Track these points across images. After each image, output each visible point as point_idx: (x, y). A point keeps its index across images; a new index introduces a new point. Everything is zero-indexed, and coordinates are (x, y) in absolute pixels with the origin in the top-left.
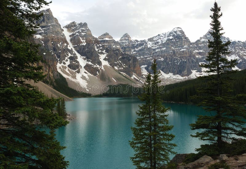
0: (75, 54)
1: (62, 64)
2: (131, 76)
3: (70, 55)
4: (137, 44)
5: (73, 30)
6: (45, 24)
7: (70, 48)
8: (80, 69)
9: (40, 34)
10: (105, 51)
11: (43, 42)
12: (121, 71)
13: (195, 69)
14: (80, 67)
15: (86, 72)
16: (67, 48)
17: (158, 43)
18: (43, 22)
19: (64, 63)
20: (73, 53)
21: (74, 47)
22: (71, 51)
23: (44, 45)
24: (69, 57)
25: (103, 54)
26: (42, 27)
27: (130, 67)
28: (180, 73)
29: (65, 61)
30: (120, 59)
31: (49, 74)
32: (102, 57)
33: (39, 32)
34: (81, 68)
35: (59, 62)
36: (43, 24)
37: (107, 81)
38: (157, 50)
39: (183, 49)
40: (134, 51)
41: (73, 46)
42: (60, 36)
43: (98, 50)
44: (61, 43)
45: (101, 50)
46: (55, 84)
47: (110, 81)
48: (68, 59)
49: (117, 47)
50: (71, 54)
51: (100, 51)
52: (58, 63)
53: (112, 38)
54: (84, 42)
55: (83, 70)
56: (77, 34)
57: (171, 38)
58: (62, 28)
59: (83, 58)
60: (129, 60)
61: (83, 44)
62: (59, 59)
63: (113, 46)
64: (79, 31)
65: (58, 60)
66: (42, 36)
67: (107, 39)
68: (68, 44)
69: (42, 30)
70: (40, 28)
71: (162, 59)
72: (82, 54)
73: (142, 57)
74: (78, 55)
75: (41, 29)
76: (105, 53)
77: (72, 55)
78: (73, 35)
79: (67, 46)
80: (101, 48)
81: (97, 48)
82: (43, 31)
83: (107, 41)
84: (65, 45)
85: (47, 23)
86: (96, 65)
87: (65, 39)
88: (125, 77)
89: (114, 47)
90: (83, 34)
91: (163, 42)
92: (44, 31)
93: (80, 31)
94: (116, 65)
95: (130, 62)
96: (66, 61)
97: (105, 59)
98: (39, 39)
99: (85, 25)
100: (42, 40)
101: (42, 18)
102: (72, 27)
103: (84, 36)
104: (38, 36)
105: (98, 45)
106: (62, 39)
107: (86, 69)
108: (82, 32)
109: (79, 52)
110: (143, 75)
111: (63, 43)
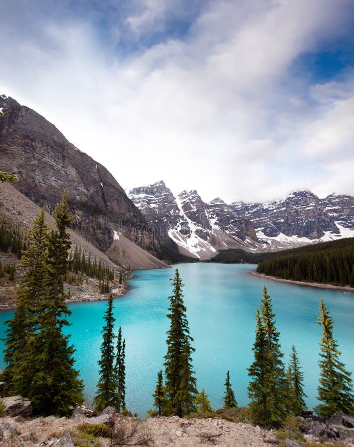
0: (186, 220)
1: (174, 230)
2: (243, 239)
3: (181, 221)
4: (252, 206)
5: (184, 197)
6: (159, 194)
7: (181, 214)
8: (191, 234)
9: (155, 203)
11: (157, 210)
12: (233, 234)
13: (329, 230)
15: (197, 236)
16: (179, 215)
17: (275, 203)
21: (185, 213)
22: (182, 217)
23: (158, 213)
25: (214, 219)
26: (156, 197)
27: (242, 230)
28: (307, 235)
30: (232, 223)
31: (154, 241)
32: (212, 222)
33: (154, 201)
36: (157, 194)
37: (218, 245)
38: (275, 211)
39: (309, 207)
40: (248, 213)
42: (172, 204)
44: (173, 210)
45: (211, 214)
47: (220, 245)
49: (229, 210)
50: (183, 220)
51: (210, 216)
53: (223, 202)
54: (194, 208)
55: (193, 235)
56: (188, 201)
57: (291, 196)
58: (174, 196)
60: (242, 223)
61: (193, 210)
63: (224, 210)
66: (157, 205)
67: (218, 203)
68: (179, 211)
69: (156, 199)
71: (282, 220)
72: (193, 219)
73: (257, 219)
74: (189, 220)
78: (184, 202)
79: (179, 212)
80: (212, 213)
81: (207, 213)
82: (157, 201)
83: (218, 205)
84: (177, 211)
85: (161, 193)
87: (177, 206)
88: (238, 241)
89: (226, 210)
91: (282, 202)
93: (191, 198)
94: (227, 229)
95: (243, 225)
96: (177, 227)
97: (216, 224)
98: (154, 208)
99: (195, 192)
100: (156, 208)
101: (156, 189)
102: (183, 194)
103: (195, 202)
104: (152, 206)
105: (208, 211)
106: (173, 206)
107: (196, 234)
108: (193, 199)
109: (189, 218)
110: (258, 239)
111: (175, 211)
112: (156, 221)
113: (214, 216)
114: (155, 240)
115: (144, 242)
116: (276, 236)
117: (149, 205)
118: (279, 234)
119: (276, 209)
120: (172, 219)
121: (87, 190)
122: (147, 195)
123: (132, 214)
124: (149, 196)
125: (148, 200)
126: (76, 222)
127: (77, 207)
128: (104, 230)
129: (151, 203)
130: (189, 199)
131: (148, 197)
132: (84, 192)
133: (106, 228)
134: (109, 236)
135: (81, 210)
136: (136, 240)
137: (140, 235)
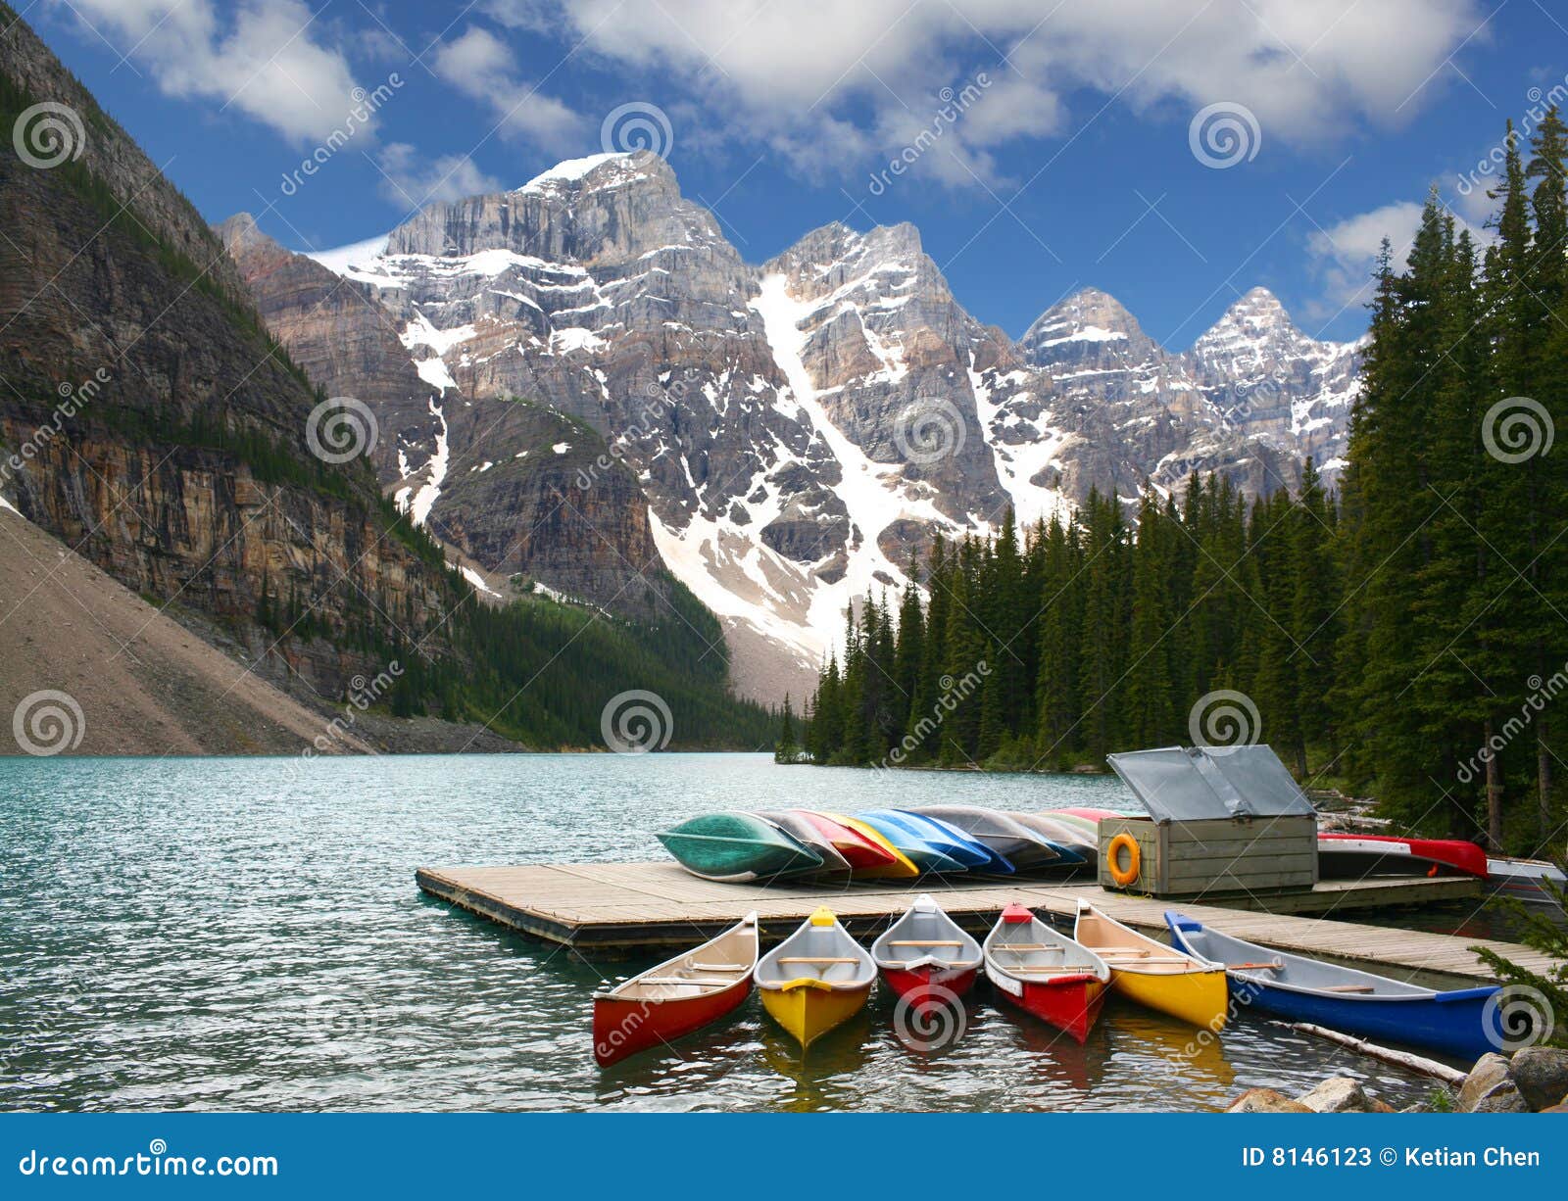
0: (824, 450)
1: (724, 522)
3: (784, 456)
5: (826, 280)
6: (624, 252)
7: (786, 409)
8: (850, 553)
9: (587, 321)
10: (1046, 416)
11: (600, 376)
14: (849, 542)
15: (891, 570)
16: (770, 411)
18: (607, 243)
19: (741, 517)
20: (813, 440)
21: (825, 402)
22: (795, 431)
23: (605, 393)
24: (777, 468)
25: (1036, 441)
26: (603, 274)
29: (742, 501)
33: (584, 309)
34: (856, 547)
35: (703, 505)
36: (610, 254)
41: (822, 393)
42: (722, 331)
43: (1001, 415)
44: (724, 377)
45: (1020, 409)
48: (769, 487)
49: (1174, 386)
50: (798, 446)
51: (1012, 421)
52: (697, 515)
54: (891, 364)
55: (866, 562)
56: (847, 306)
59: (880, 476)
61: (881, 378)
62: (704, 486)
63: (1138, 387)
64: (860, 289)
65: (699, 492)
66: (602, 336)
67: (1095, 335)
68: (777, 379)
69: (604, 294)
70: (590, 283)
72: (874, 441)
74: (847, 454)
75: (598, 290)
76: (1048, 436)
77: (800, 454)
78: (820, 315)
79: (769, 396)
80: (1023, 397)
81: (994, 401)
82: (606, 302)
83: (1095, 348)
84: (759, 385)
85: (633, 243)
86: (965, 520)
87: (760, 343)
89: (1149, 387)
90: (886, 302)
92: (616, 303)
93: (871, 286)
96: (752, 500)
98: (579, 354)
100: (597, 362)
101: (603, 215)
103: (899, 319)
104: (574, 339)
105: (1000, 381)
106: (731, 349)
107: (892, 555)
108: (884, 291)
109: (853, 438)
111: (742, 377)
112: (561, 448)
113: (1040, 425)
114: (371, 562)
115: (237, 568)
117: (542, 332)
120: (709, 444)
122: (531, 262)
123: (130, 334)
124: (549, 268)
125: (540, 297)
129: (566, 323)
130: (861, 295)
131: (536, 275)
136: (154, 552)
137: (199, 509)
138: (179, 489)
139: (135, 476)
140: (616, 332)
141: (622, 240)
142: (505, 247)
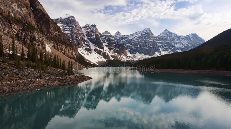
0: (89, 43)
1: (81, 48)
2: (120, 55)
3: (86, 43)
4: (124, 37)
7: (86, 39)
9: (68, 30)
10: (106, 41)
11: (70, 36)
12: (115, 52)
13: (157, 52)
15: (95, 53)
16: (84, 39)
17: (136, 37)
19: (83, 48)
21: (88, 39)
27: (120, 50)
28: (148, 53)
29: (83, 46)
30: (115, 46)
32: (104, 44)
38: (135, 41)
39: (150, 40)
40: (123, 41)
42: (80, 32)
44: (80, 36)
46: (76, 59)
47: (109, 58)
48: (85, 45)
49: (113, 39)
50: (87, 42)
51: (103, 41)
52: (79, 48)
53: (110, 33)
54: (94, 36)
55: (93, 52)
56: (90, 31)
57: (143, 34)
58: (81, 27)
59: (93, 45)
65: (79, 46)
67: (107, 34)
68: (85, 37)
70: (68, 27)
71: (138, 46)
72: (93, 43)
73: (127, 45)
74: (91, 43)
78: (88, 31)
80: (104, 39)
82: (70, 29)
84: (83, 37)
87: (83, 34)
88: (117, 56)
89: (111, 39)
90: (93, 31)
91: (139, 36)
93: (92, 29)
94: (112, 49)
95: (120, 47)
97: (106, 46)
98: (68, 33)
99: (95, 26)
101: (69, 22)
102: (87, 27)
105: (102, 38)
106: (81, 34)
107: (95, 51)
109: (91, 42)
110: (127, 55)
112: (71, 42)
113: (105, 41)
115: (67, 53)
116: (135, 54)
117: (64, 31)
118: (137, 53)
119: (136, 40)
121: (21, 10)
122: (63, 25)
124: (64, 25)
125: (64, 28)
126: (13, 34)
127: (13, 22)
128: (38, 42)
129: (66, 31)
132: (18, 11)
133: (39, 41)
134: (42, 47)
135: (16, 24)
136: (61, 52)
137: (64, 48)
138: (62, 46)
139: (60, 45)
140: (71, 32)
141: (71, 24)
142: (60, 23)
